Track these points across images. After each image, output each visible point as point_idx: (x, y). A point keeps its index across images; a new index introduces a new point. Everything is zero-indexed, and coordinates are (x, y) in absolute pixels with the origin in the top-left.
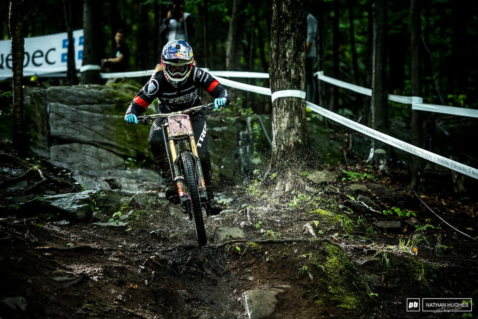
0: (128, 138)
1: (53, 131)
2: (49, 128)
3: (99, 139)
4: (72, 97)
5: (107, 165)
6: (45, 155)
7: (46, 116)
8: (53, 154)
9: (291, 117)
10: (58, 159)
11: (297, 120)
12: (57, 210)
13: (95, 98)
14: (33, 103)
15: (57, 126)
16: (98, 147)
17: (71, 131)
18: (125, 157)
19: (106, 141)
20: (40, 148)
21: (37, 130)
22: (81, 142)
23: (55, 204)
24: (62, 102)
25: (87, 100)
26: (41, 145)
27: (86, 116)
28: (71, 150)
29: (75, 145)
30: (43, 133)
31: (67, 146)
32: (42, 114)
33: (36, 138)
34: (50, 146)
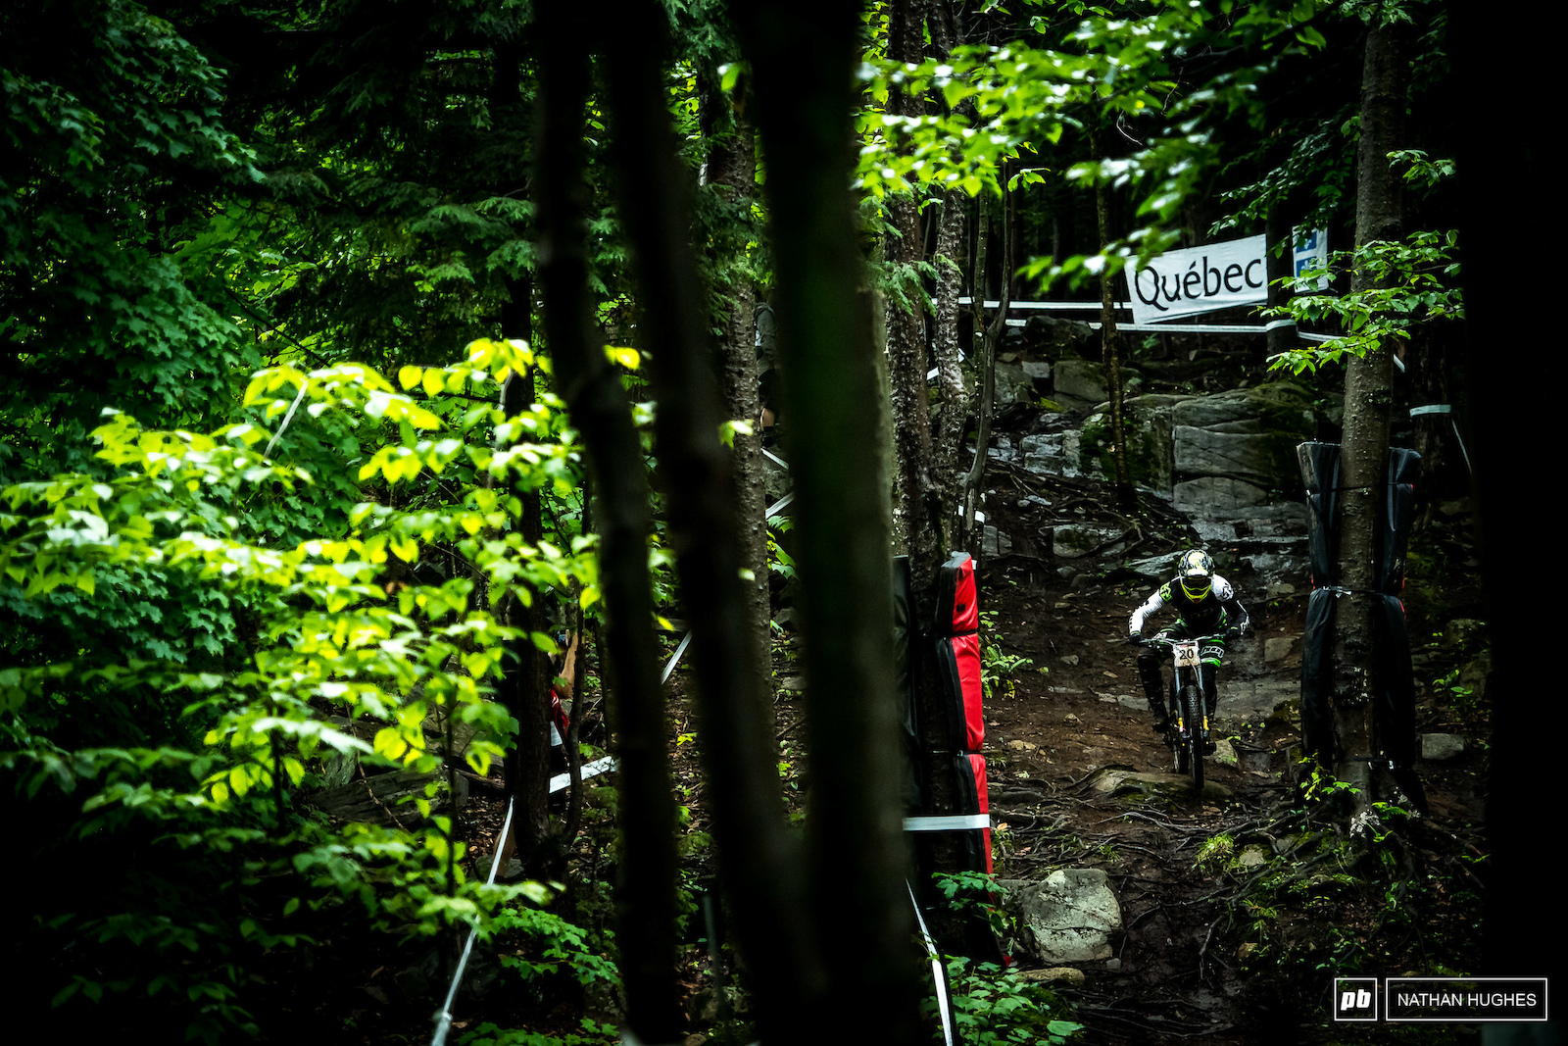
0: (1274, 464)
1: (1178, 463)
2: (1173, 462)
3: (1235, 469)
4: (1204, 415)
5: (1244, 502)
6: (1167, 496)
7: (1169, 445)
8: (1177, 495)
9: (1431, 438)
10: (1183, 500)
11: (1437, 440)
12: (1141, 575)
13: (1234, 412)
14: (1154, 430)
15: (1183, 456)
16: (1233, 478)
17: (1201, 462)
18: (1267, 489)
19: (1245, 470)
20: (1161, 489)
21: (1158, 465)
22: (1213, 475)
23: (1139, 570)
24: (1191, 424)
25: (1224, 416)
26: (1162, 484)
27: (1218, 438)
28: (1200, 486)
29: (1204, 480)
30: (1166, 469)
31: (1195, 482)
32: (1165, 444)
33: (1157, 477)
34: (1174, 484)
